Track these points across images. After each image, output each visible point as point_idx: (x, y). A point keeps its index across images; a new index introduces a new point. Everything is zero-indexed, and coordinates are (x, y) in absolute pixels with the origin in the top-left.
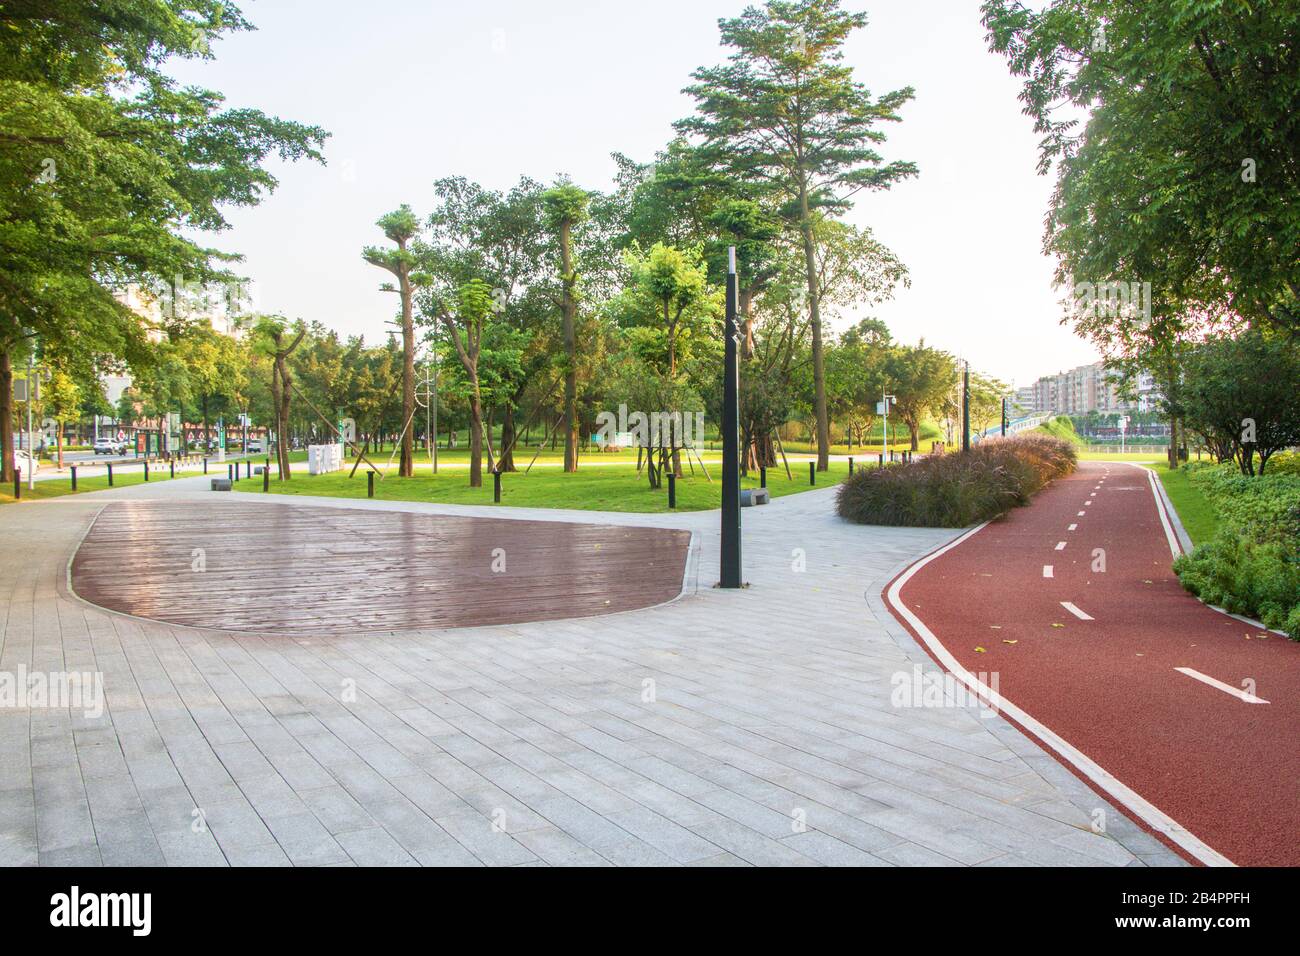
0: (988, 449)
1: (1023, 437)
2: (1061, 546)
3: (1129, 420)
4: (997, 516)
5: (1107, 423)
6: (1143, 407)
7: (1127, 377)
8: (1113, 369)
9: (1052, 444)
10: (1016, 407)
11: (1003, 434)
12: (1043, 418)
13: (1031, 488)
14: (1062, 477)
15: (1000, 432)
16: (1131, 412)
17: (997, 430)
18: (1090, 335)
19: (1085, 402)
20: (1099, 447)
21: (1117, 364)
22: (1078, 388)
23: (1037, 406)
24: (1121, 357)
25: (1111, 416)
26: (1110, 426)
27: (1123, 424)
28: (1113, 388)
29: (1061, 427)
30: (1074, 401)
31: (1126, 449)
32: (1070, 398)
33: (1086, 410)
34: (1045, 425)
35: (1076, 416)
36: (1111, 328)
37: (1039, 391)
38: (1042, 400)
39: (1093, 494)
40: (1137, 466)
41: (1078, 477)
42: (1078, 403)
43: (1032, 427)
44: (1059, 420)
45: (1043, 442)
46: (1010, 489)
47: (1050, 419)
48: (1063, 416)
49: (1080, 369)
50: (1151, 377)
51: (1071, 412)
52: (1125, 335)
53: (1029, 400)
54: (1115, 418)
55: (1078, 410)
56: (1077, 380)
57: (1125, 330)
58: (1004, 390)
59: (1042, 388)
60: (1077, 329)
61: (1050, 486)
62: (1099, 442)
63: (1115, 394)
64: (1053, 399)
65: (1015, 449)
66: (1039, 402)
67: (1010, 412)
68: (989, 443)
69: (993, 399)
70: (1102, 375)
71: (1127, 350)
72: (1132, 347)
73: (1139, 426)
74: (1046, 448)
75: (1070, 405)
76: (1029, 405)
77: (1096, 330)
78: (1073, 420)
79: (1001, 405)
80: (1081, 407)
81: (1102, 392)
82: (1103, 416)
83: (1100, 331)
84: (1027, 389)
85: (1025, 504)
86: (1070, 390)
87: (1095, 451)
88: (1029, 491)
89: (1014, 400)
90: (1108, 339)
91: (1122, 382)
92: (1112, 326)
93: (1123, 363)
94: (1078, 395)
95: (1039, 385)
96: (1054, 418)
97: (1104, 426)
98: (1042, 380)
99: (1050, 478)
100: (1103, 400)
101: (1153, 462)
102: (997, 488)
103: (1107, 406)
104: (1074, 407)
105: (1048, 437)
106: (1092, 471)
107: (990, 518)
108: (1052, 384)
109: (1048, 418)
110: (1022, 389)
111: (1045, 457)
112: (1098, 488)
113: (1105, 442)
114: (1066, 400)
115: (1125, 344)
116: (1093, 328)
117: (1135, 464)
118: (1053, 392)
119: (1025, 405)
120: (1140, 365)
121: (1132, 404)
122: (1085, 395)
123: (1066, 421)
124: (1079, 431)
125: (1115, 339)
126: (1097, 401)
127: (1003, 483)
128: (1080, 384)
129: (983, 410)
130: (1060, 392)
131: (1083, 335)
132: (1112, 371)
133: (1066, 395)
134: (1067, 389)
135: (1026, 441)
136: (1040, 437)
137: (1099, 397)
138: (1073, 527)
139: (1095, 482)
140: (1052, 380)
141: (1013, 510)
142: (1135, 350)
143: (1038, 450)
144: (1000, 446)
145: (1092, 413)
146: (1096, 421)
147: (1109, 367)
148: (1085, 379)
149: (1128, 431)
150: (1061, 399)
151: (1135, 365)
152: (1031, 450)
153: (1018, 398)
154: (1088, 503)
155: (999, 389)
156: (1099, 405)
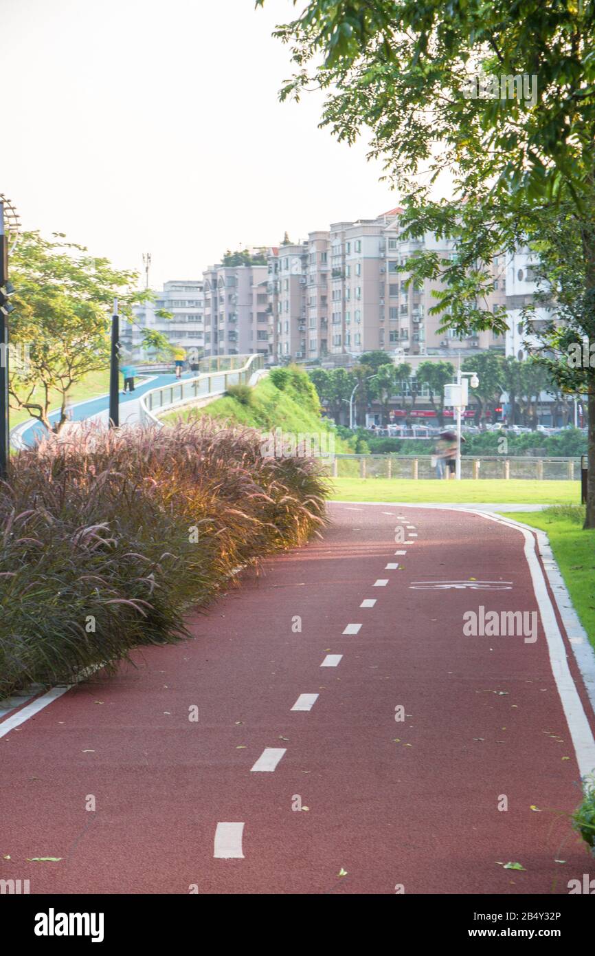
0: (65, 467)
1: (169, 428)
2: (269, 760)
3: (475, 382)
4: (87, 672)
5: (416, 391)
6: (515, 344)
7: (467, 260)
8: (429, 235)
9: (250, 452)
10: (156, 342)
11: (114, 414)
12: (233, 376)
13: (191, 584)
14: (280, 551)
15: (105, 415)
16: (482, 359)
17: (94, 408)
18: (366, 133)
19: (356, 329)
20: (390, 460)
21: (440, 219)
22: (335, 285)
23: (217, 335)
24: (451, 199)
25: (427, 370)
26: (423, 399)
27: (458, 395)
28: (432, 287)
29: (287, 402)
30: (324, 324)
31: (468, 466)
32: (314, 314)
33: (356, 351)
34: (241, 397)
35: (328, 369)
36: (426, 115)
37: (223, 293)
38: (232, 318)
39: (368, 603)
40: (495, 518)
41: (326, 550)
42: (335, 330)
43: (199, 401)
44: (278, 380)
45: (229, 449)
46: (126, 590)
47: (254, 378)
48: (289, 370)
49: (343, 229)
50: (536, 261)
51: (314, 356)
52: (466, 137)
53: (196, 318)
54: (438, 377)
55: (336, 350)
56: (333, 264)
57: (465, 120)
58: (122, 290)
59: (233, 283)
60: (330, 116)
61: (245, 577)
62: (391, 447)
63: (435, 310)
64: (262, 317)
65: (140, 472)
66: (222, 326)
67: (137, 356)
68: (69, 449)
69: (86, 314)
70: (405, 250)
71: (471, 181)
72: (484, 174)
73: (505, 398)
74: (236, 467)
75: (314, 335)
76: (194, 334)
77: (384, 119)
78: (320, 380)
79: (107, 336)
80: (343, 340)
81: (402, 299)
82: (405, 369)
83: (394, 123)
84: (188, 286)
85: (172, 633)
86: (313, 293)
87: (382, 473)
88: (185, 595)
89: (150, 317)
90: (416, 146)
91: (454, 275)
92: (430, 107)
93: (459, 221)
94: (335, 307)
95: (222, 274)
96: (262, 375)
97: (409, 399)
98: (233, 261)
99: (244, 553)
100: (405, 323)
101: (538, 507)
102: (87, 589)
103: (415, 339)
104: (324, 342)
105: (245, 429)
106: (366, 533)
107: (64, 680)
108: (261, 274)
109: (249, 373)
110: (174, 285)
111: (232, 493)
112: (382, 583)
113: (411, 446)
114: (301, 320)
115: (466, 164)
116: (376, 113)
117: (488, 513)
118: (262, 298)
119: (180, 334)
120: (505, 225)
121: (486, 338)
122: (356, 307)
123: (298, 384)
124: (335, 412)
125: (438, 147)
126: (388, 326)
127: (106, 571)
128: (339, 274)
129: (57, 346)
130: (285, 296)
131: (347, 133)
132: (431, 242)
133: (302, 306)
134: (304, 288)
135: (179, 445)
136: (219, 431)
137: (394, 313)
138: (305, 702)
139: (375, 566)
140: (260, 259)
141: (135, 652)
142: (491, 182)
143: (212, 470)
144: (101, 460)
145: (375, 360)
146: (385, 384)
147: (417, 230)
148: (353, 258)
149: (474, 413)
150: (285, 318)
151: (492, 225)
152: (192, 472)
153: (160, 315)
154: (353, 629)
155: (103, 288)
156: (394, 337)
